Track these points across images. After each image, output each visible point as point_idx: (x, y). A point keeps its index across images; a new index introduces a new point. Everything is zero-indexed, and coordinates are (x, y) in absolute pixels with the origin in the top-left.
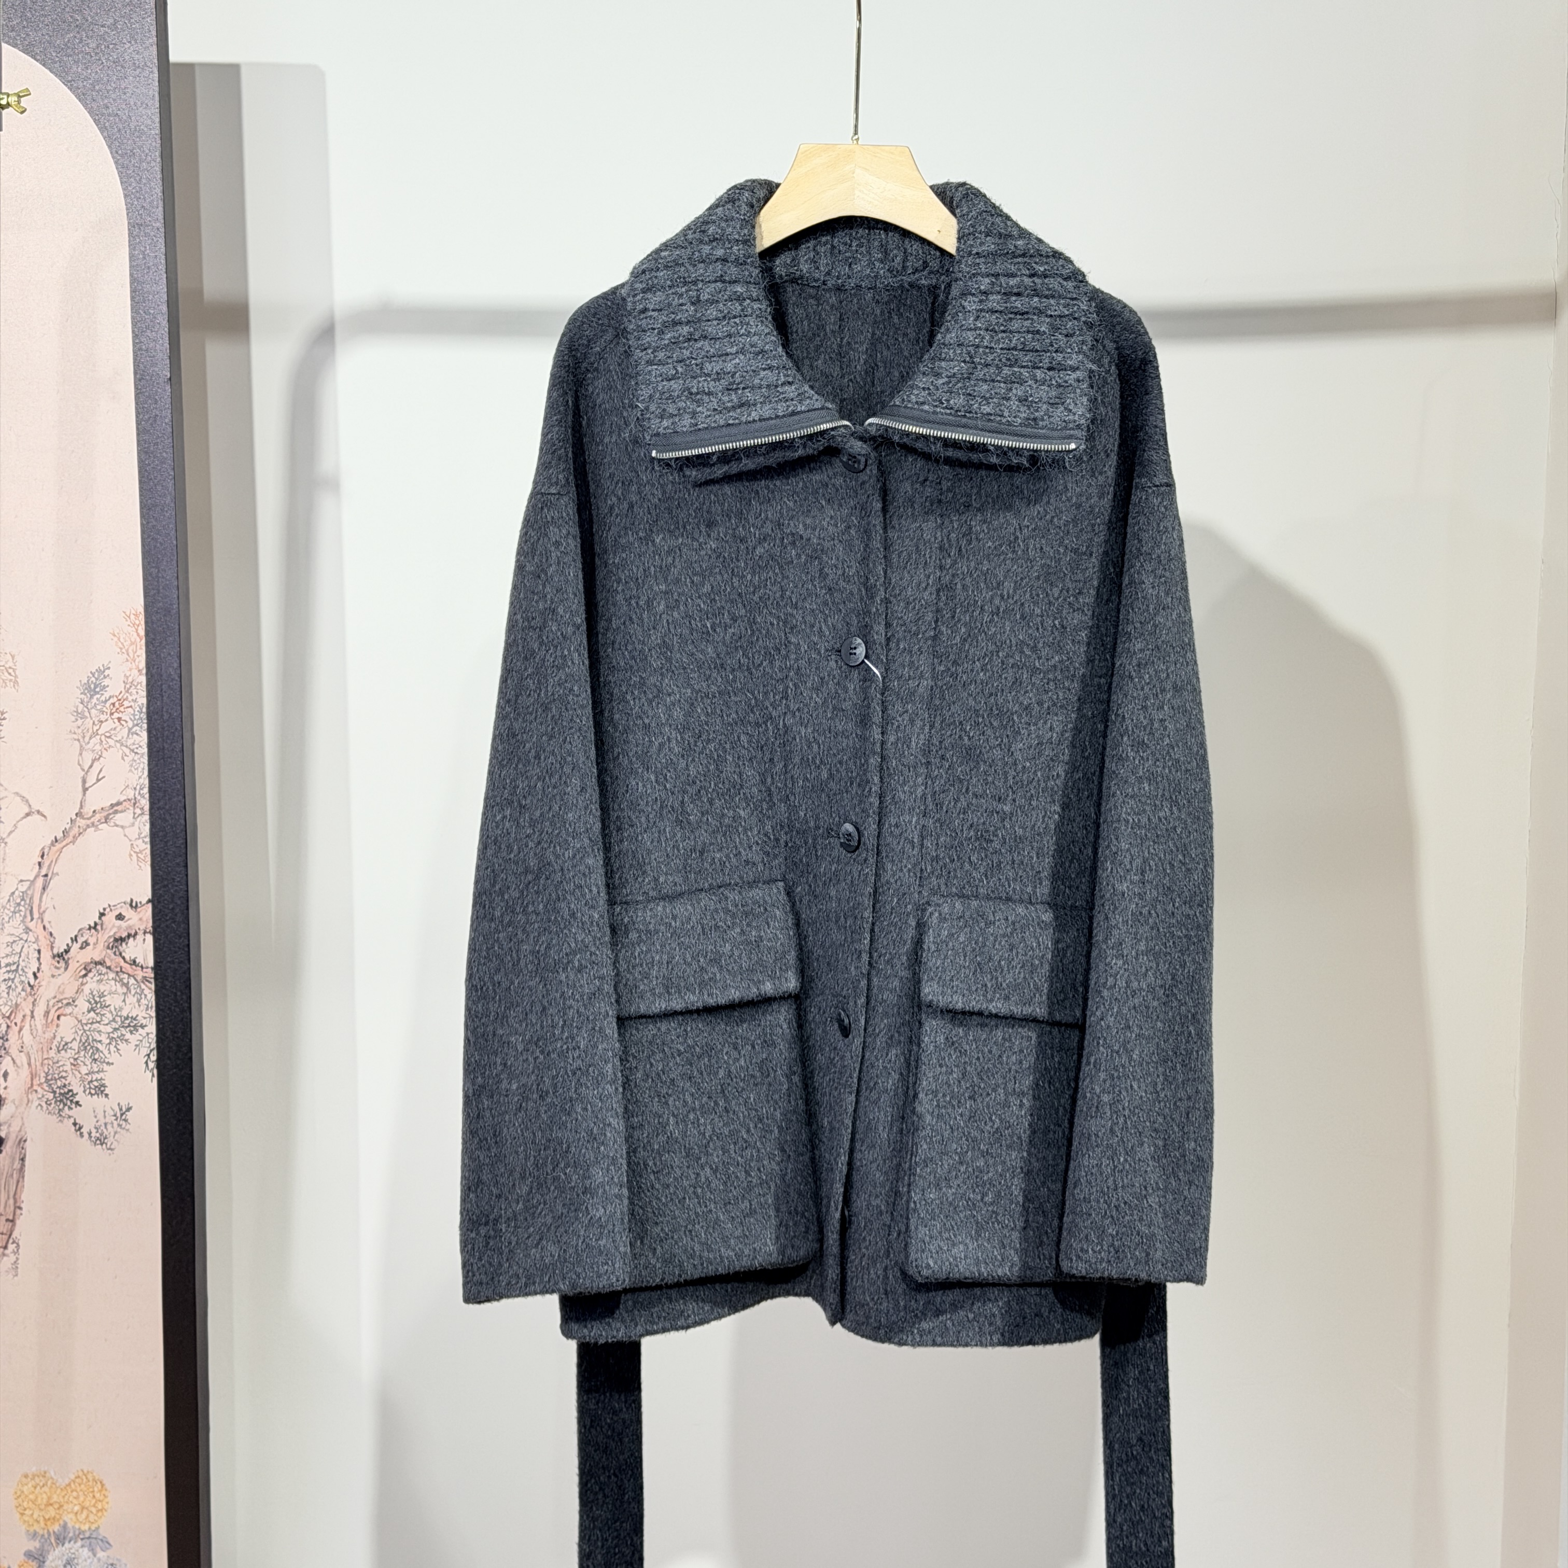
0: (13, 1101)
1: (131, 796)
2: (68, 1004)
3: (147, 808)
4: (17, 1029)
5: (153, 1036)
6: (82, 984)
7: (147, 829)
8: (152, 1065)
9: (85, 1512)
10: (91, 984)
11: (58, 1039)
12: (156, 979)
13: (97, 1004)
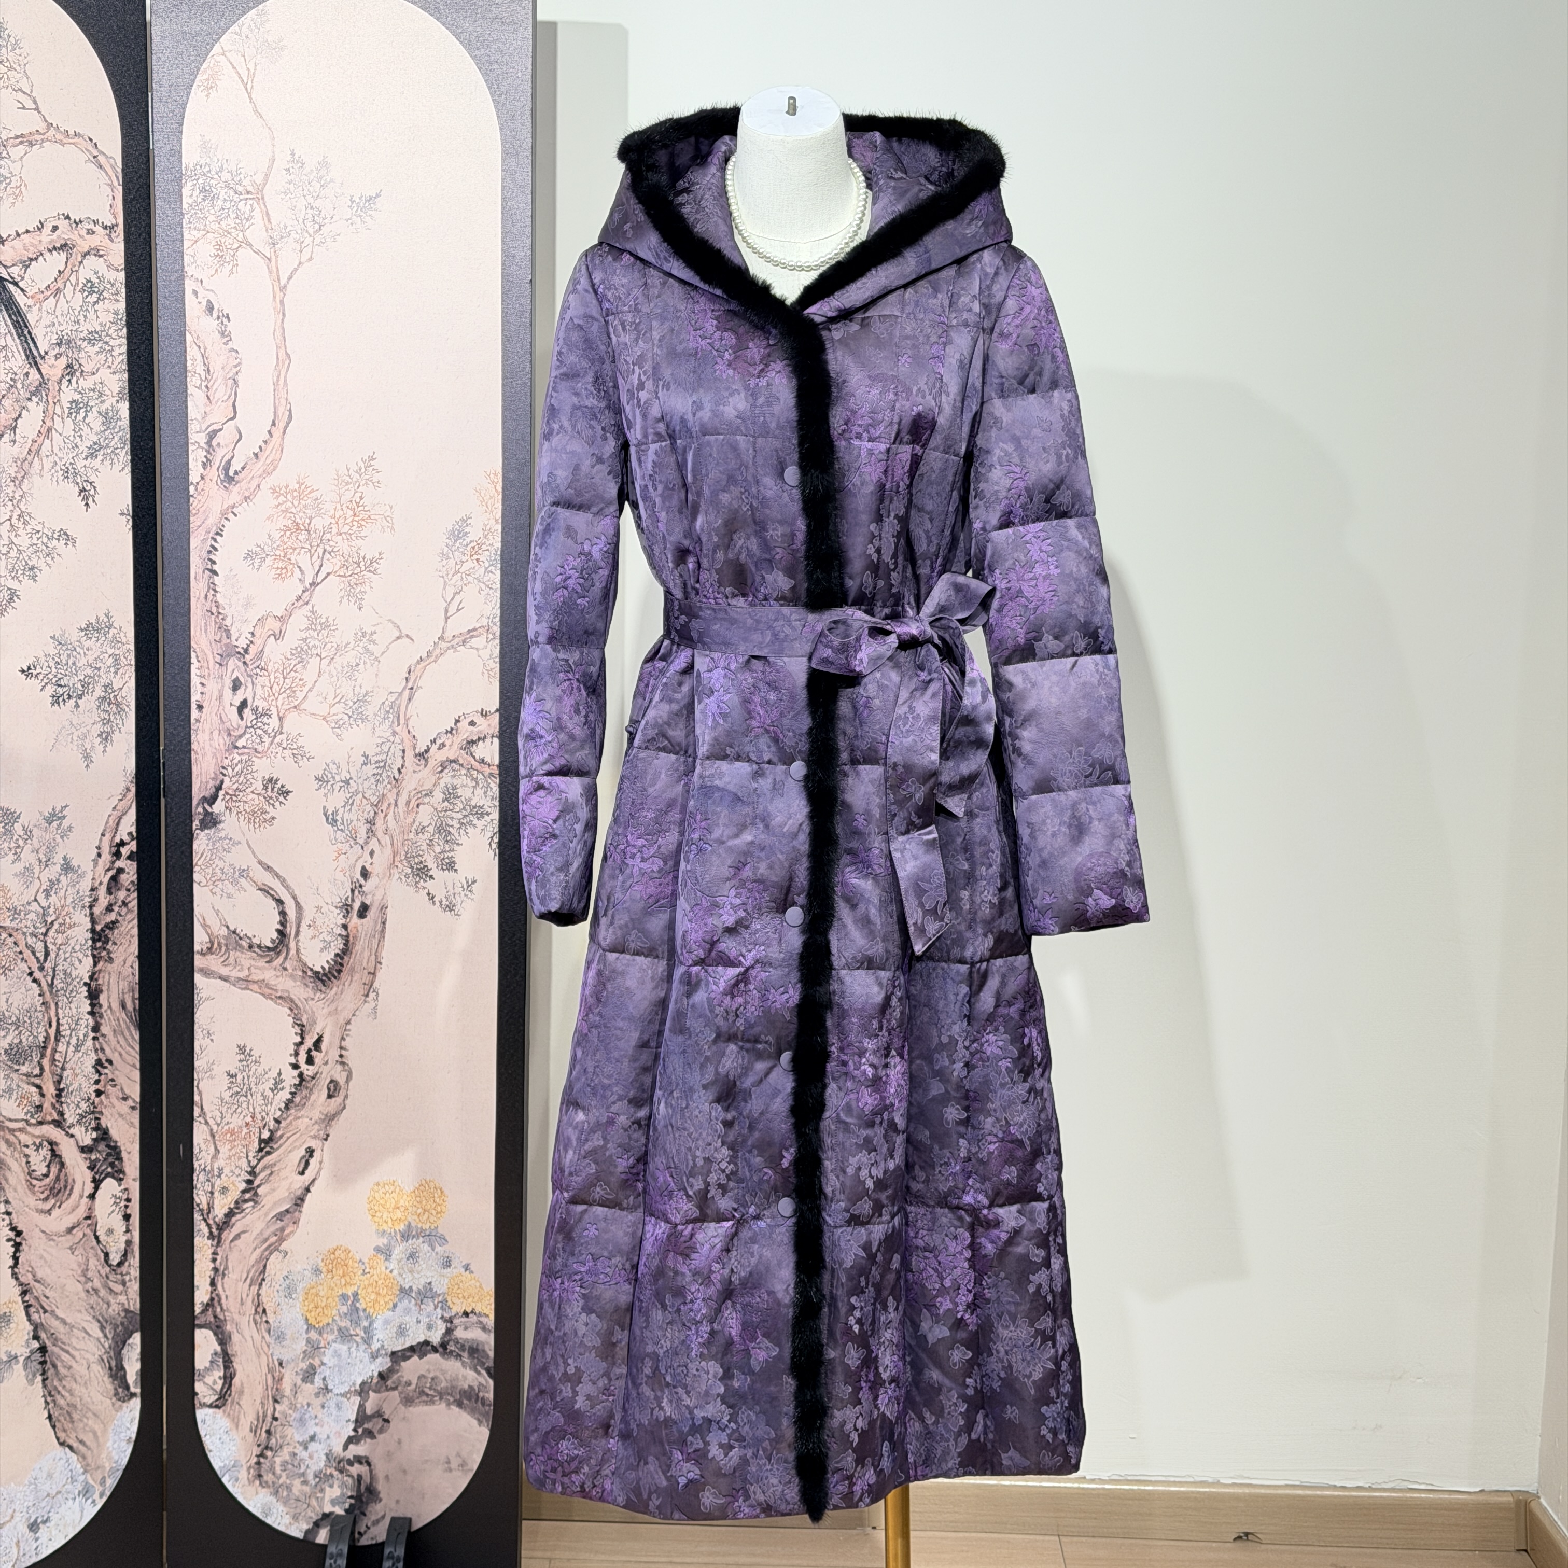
0: (377, 875)
1: (485, 624)
2: (426, 795)
3: (498, 634)
4: (382, 815)
5: (496, 822)
6: (439, 779)
7: (497, 651)
8: (494, 846)
9: (427, 1214)
10: (446, 778)
11: (417, 823)
12: (500, 775)
13: (450, 795)
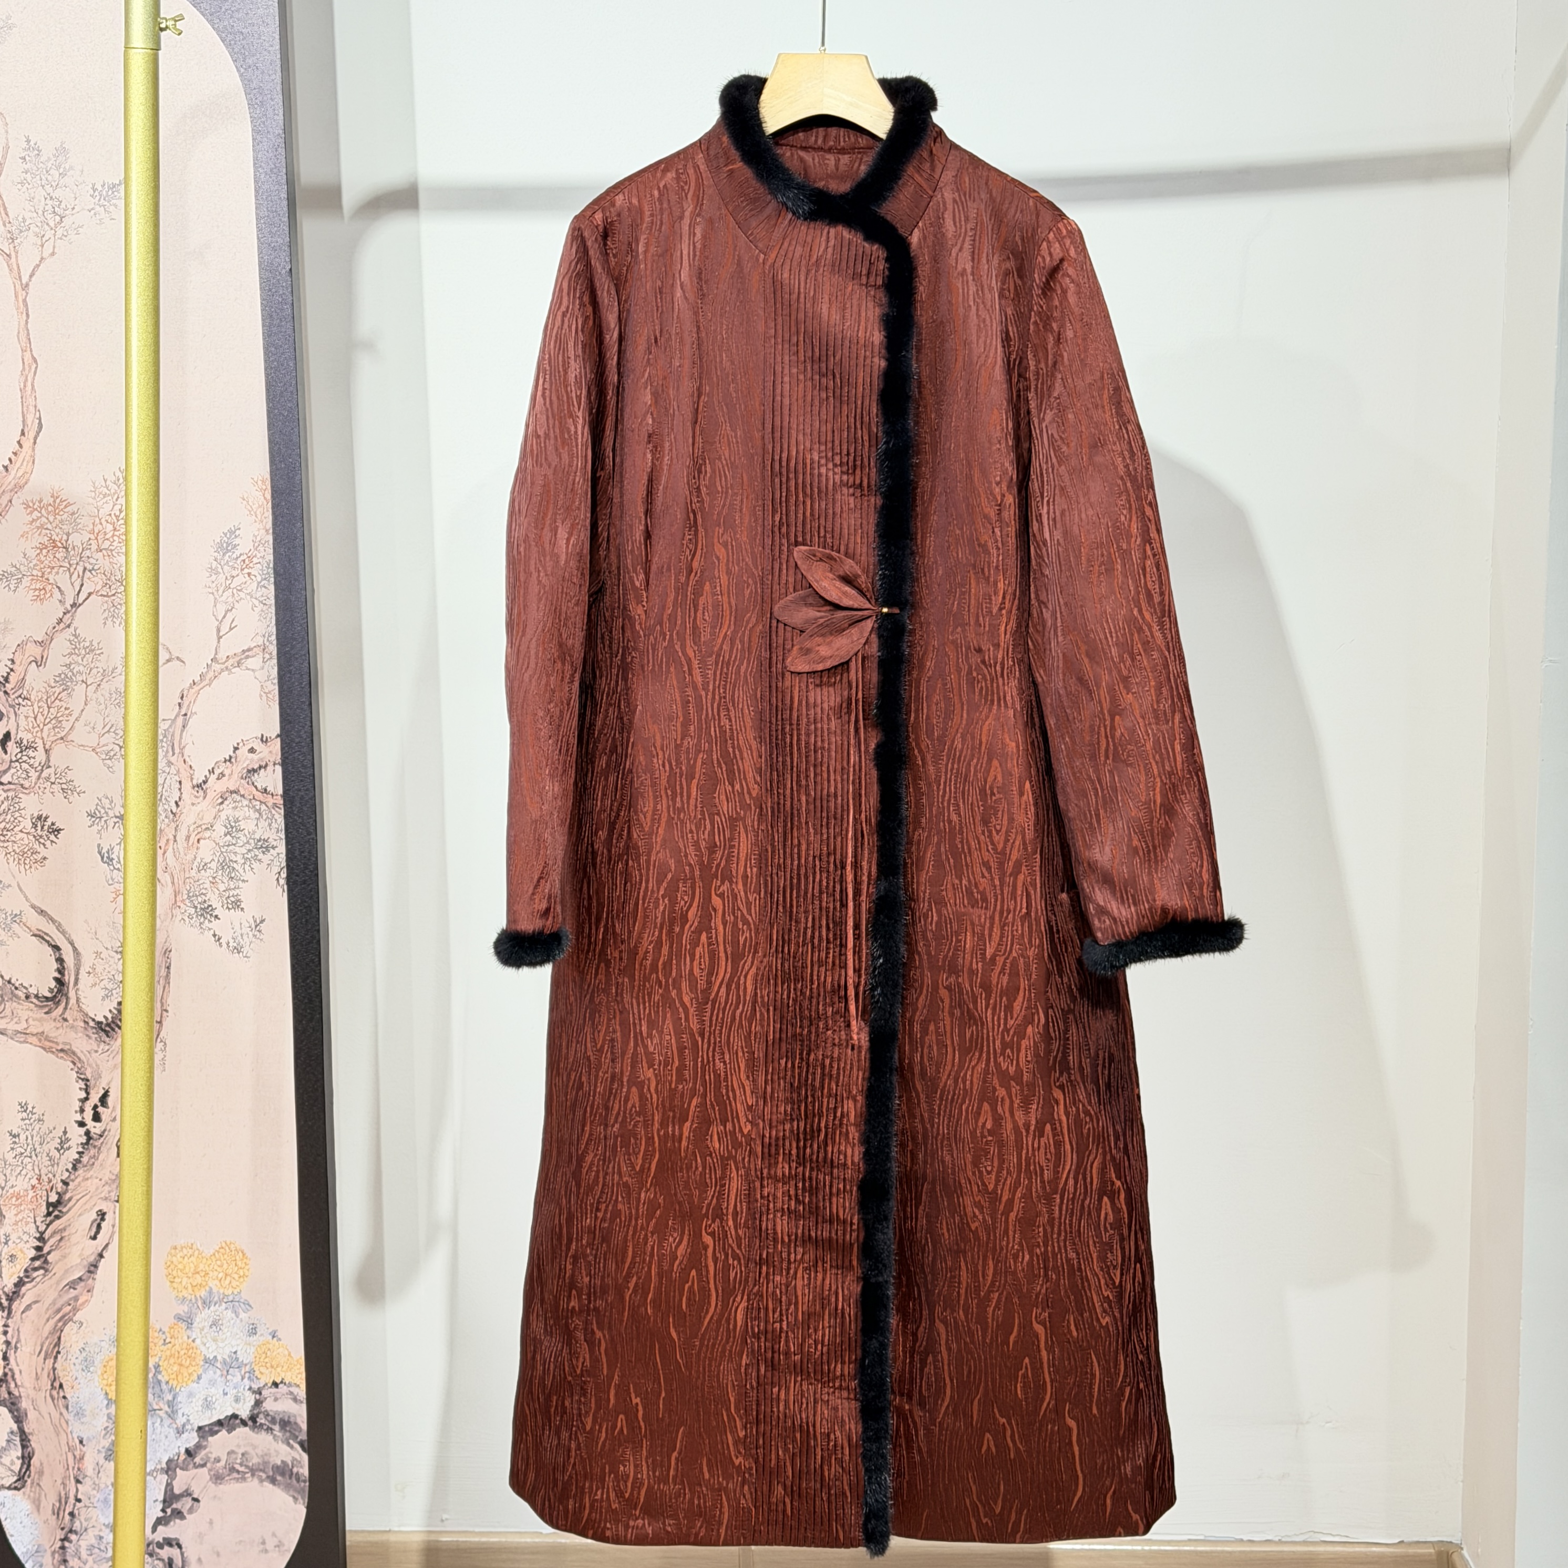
1: (260, 643)
2: (207, 829)
3: (275, 653)
5: (283, 856)
6: (219, 811)
7: (275, 672)
8: (282, 882)
9: (228, 1278)
10: (228, 810)
11: (198, 860)
12: (285, 805)
13: (232, 829)
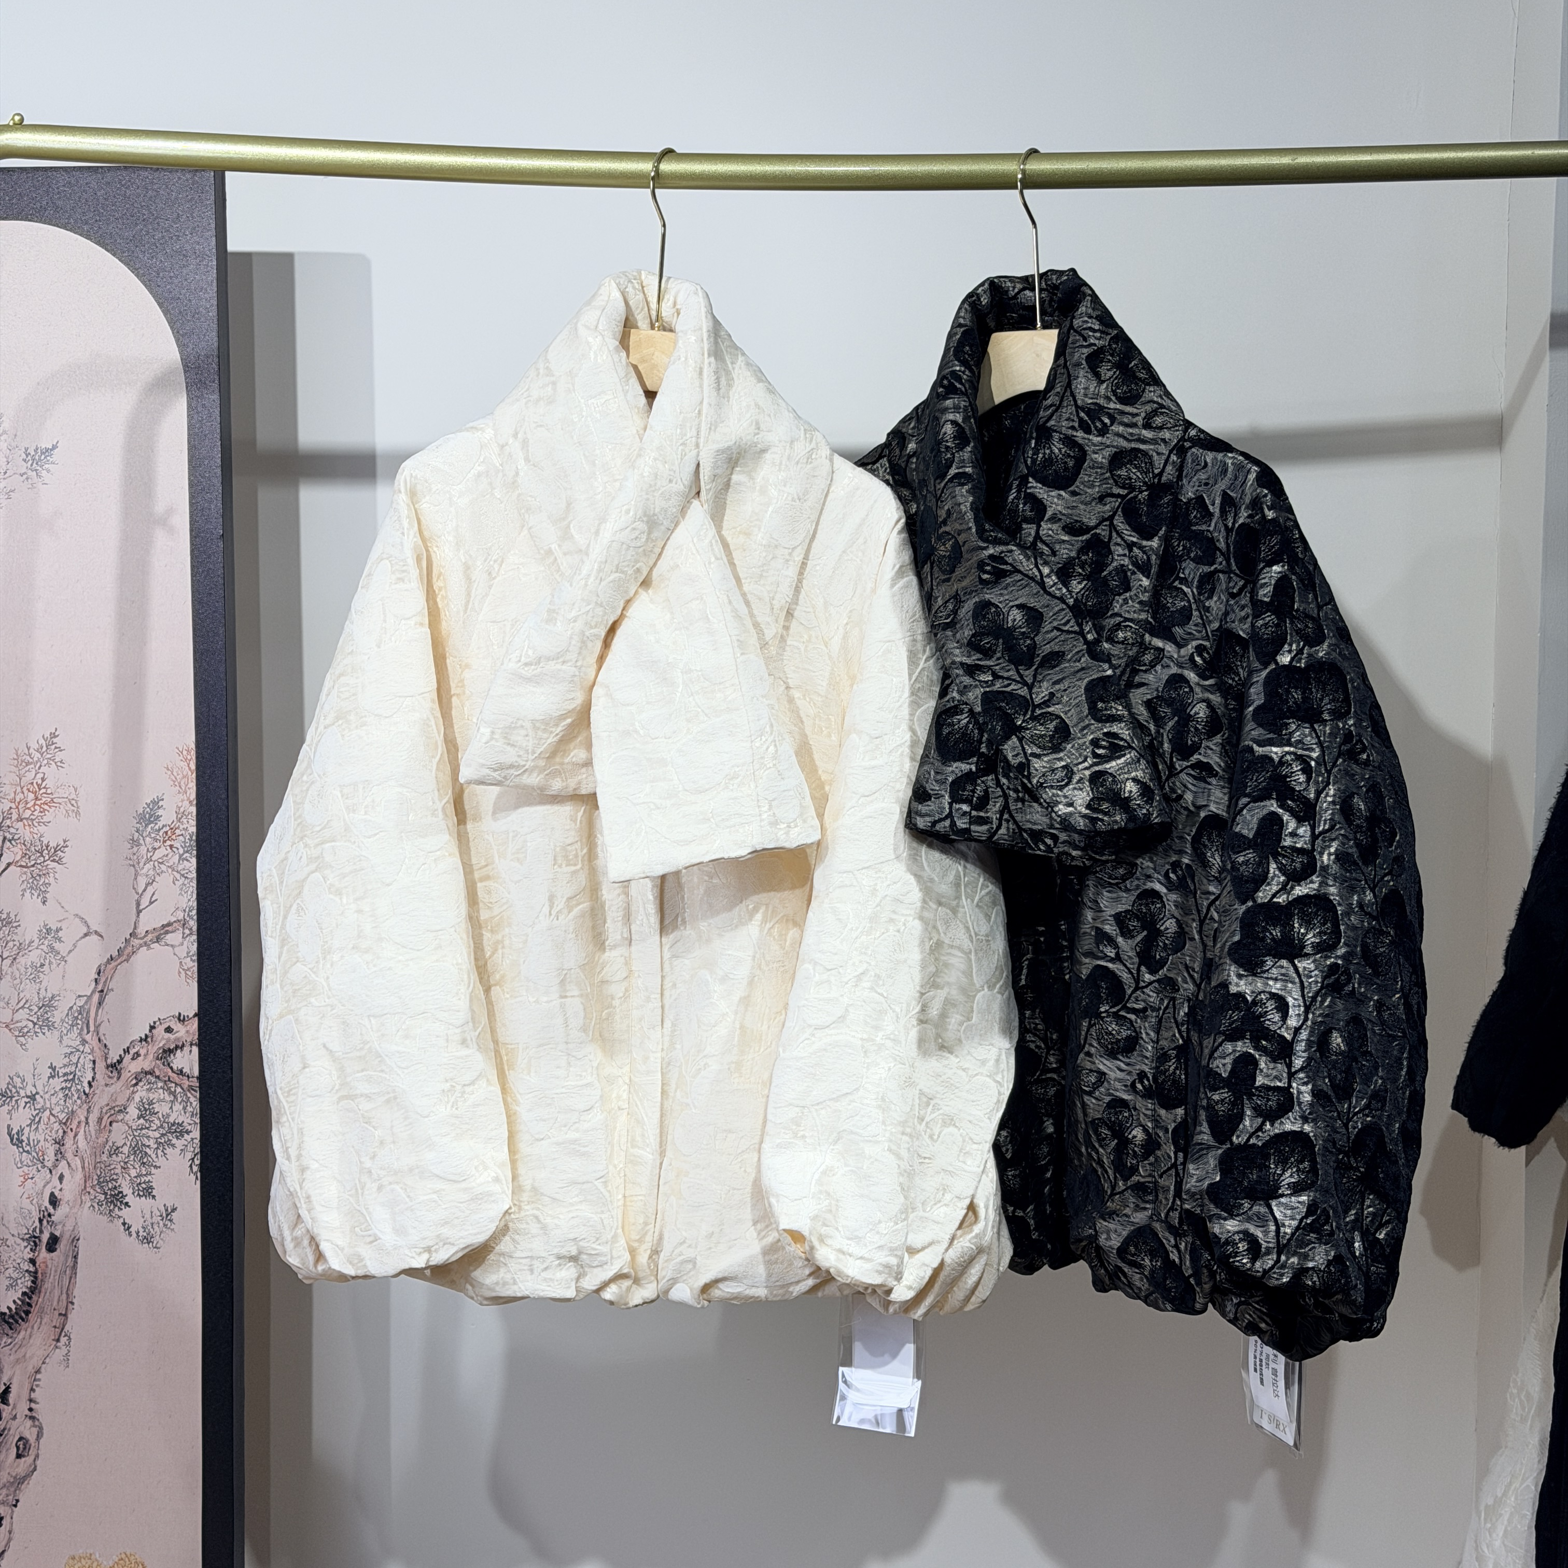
0: (68, 1202)
1: (181, 917)
2: (120, 1111)
3: (195, 928)
4: (71, 1135)
5: (197, 1141)
6: (133, 1093)
7: (194, 948)
8: (195, 1168)
10: (141, 1093)
11: (110, 1144)
12: (201, 1088)
13: (146, 1111)
